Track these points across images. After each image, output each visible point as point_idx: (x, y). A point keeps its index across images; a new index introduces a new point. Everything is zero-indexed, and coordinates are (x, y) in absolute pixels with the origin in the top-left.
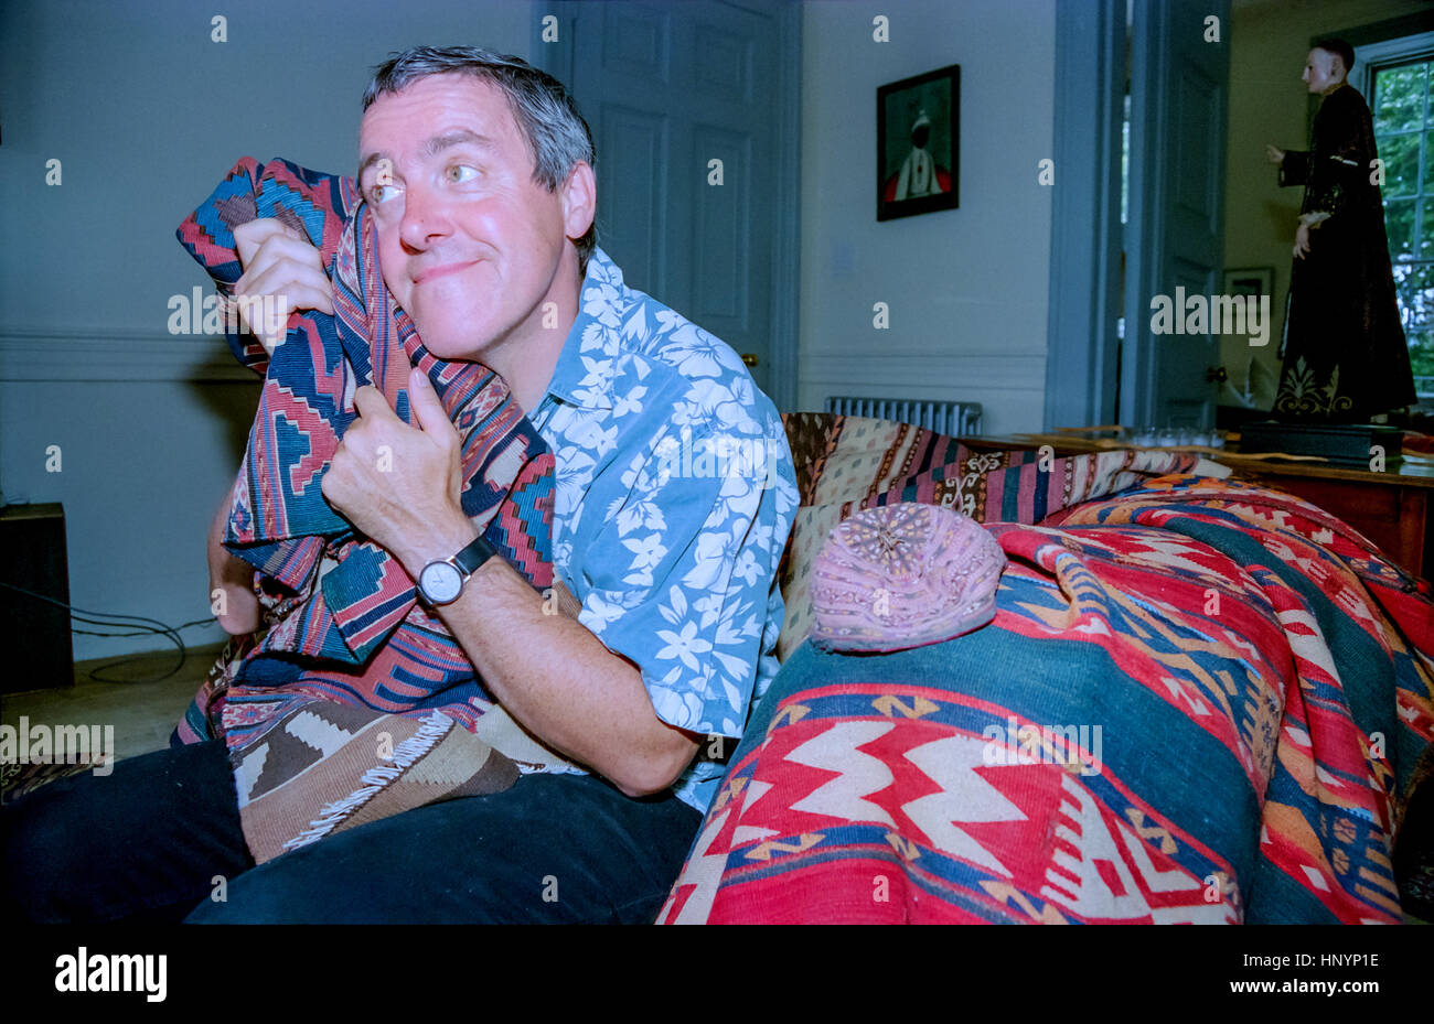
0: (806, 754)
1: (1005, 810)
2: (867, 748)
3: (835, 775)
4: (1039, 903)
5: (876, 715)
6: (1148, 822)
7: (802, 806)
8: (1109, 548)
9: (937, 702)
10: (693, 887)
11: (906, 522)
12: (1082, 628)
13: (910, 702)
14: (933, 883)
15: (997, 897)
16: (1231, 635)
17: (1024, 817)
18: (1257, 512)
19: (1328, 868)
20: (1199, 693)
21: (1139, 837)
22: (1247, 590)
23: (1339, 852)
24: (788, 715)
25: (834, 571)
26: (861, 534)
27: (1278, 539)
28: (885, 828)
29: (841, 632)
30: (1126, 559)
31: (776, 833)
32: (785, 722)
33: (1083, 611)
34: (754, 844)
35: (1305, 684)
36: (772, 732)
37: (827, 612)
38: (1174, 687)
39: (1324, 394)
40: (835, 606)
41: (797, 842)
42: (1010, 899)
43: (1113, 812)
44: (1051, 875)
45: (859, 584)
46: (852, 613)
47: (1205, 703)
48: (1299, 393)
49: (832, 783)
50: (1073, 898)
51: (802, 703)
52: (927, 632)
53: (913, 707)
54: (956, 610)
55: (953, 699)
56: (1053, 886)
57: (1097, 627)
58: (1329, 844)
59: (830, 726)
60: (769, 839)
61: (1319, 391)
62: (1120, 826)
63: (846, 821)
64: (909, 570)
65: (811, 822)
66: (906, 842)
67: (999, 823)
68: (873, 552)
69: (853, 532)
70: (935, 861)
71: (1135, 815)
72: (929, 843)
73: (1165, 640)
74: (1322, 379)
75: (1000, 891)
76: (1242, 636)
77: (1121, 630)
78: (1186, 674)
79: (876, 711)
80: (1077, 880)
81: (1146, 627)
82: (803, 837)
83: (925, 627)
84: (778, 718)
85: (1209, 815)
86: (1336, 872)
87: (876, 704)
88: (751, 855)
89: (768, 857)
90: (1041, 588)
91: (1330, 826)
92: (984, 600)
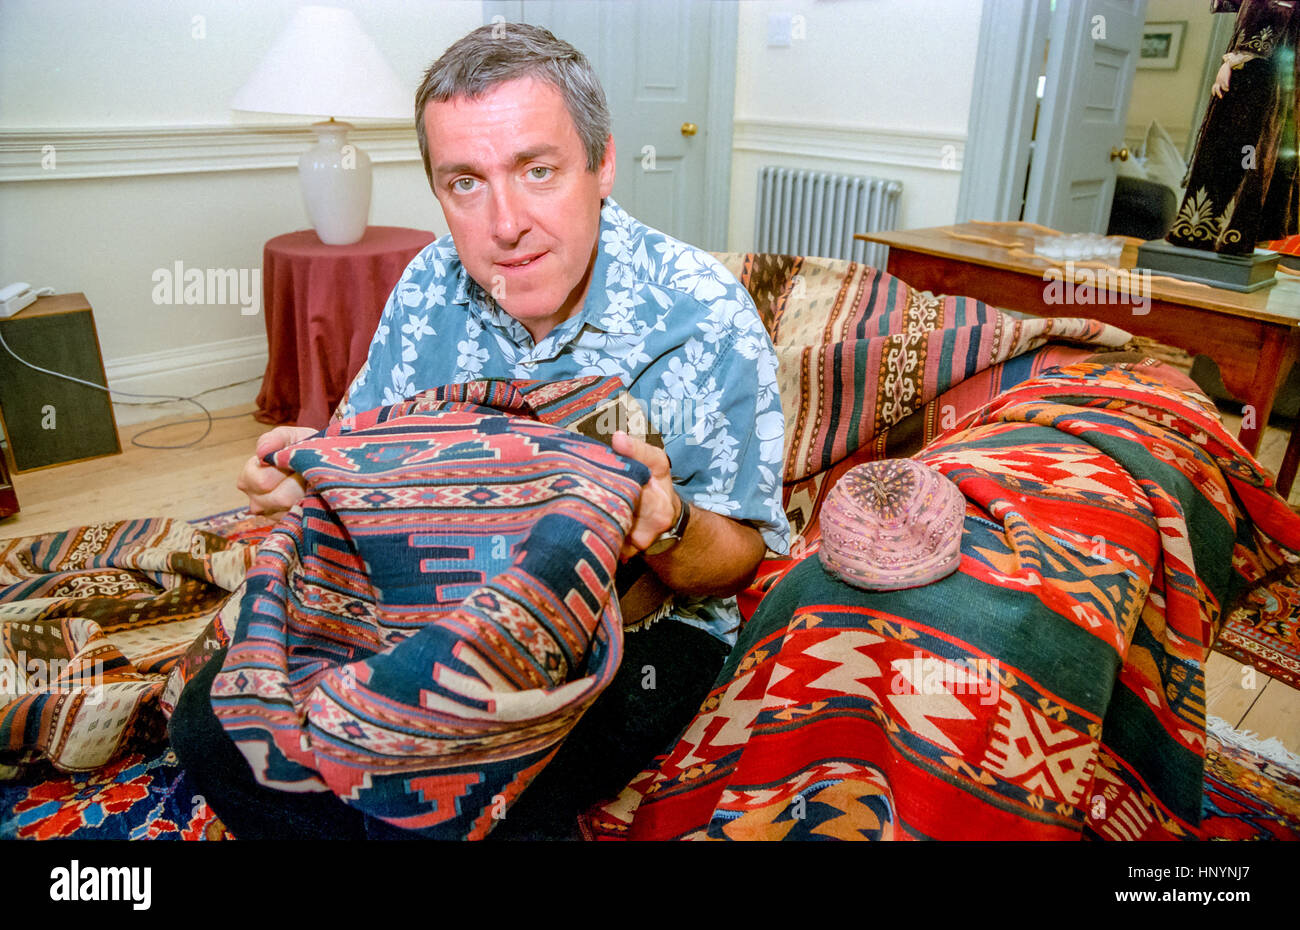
0: (818, 651)
1: (964, 714)
2: (862, 649)
3: (840, 664)
4: (978, 771)
5: (872, 630)
6: (1052, 704)
7: (814, 684)
8: (1039, 479)
9: (917, 632)
10: (727, 720)
11: (895, 479)
12: (1021, 581)
13: (898, 629)
14: (908, 752)
15: (952, 766)
16: (1121, 552)
17: (973, 718)
18: (1150, 414)
19: (1162, 693)
20: (1095, 609)
21: (1044, 715)
22: (1136, 504)
23: (1172, 686)
24: (805, 621)
25: (844, 522)
26: (860, 485)
27: (1164, 443)
28: (873, 702)
29: (848, 570)
30: (1051, 489)
31: (796, 702)
32: (802, 626)
33: (1023, 566)
34: (781, 709)
35: (1168, 571)
36: (792, 631)
37: (837, 551)
38: (1079, 611)
39: (1216, 224)
40: (844, 549)
41: (810, 708)
42: (960, 768)
43: (1030, 702)
44: (988, 754)
45: (861, 534)
46: (857, 558)
47: (1098, 616)
48: (1195, 220)
49: (836, 670)
50: (1001, 767)
51: (815, 614)
52: (910, 576)
53: (899, 631)
54: (933, 560)
55: (930, 631)
56: (989, 761)
57: (1033, 580)
58: (1166, 680)
59: (837, 634)
60: (791, 706)
61: (1212, 222)
62: (1033, 712)
63: (843, 693)
64: (896, 516)
65: (820, 694)
66: (888, 718)
67: (957, 721)
68: (868, 500)
69: (855, 484)
70: (909, 738)
71: (1044, 702)
72: (906, 724)
73: (1077, 570)
74: (1217, 210)
75: (954, 763)
76: (1129, 551)
77: (1049, 576)
78: (1089, 596)
79: (870, 627)
80: (1004, 757)
81: (1065, 563)
82: (814, 704)
83: (910, 571)
84: (798, 621)
85: (1091, 691)
86: (1168, 699)
87: (871, 622)
88: (778, 716)
89: (790, 718)
90: (991, 531)
91: (1169, 668)
92: (953, 555)
